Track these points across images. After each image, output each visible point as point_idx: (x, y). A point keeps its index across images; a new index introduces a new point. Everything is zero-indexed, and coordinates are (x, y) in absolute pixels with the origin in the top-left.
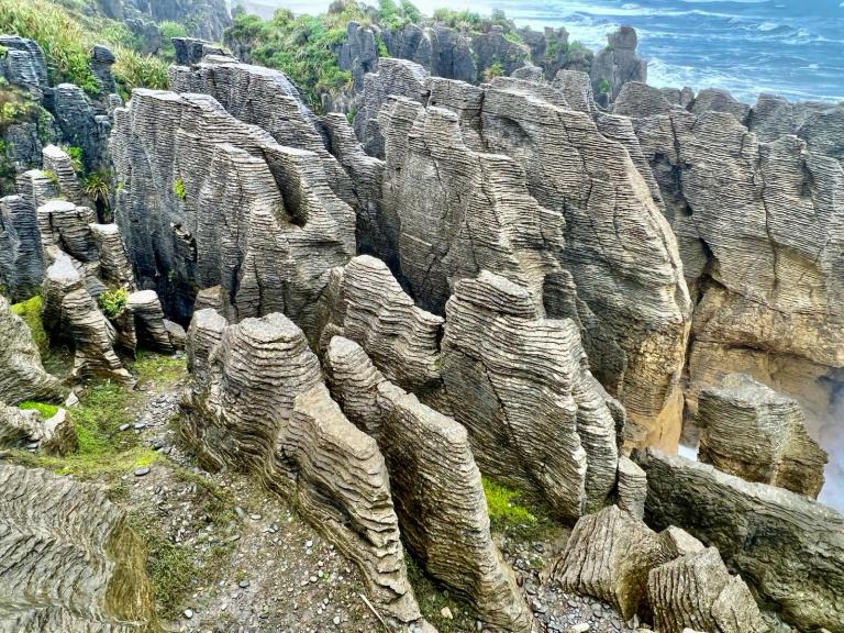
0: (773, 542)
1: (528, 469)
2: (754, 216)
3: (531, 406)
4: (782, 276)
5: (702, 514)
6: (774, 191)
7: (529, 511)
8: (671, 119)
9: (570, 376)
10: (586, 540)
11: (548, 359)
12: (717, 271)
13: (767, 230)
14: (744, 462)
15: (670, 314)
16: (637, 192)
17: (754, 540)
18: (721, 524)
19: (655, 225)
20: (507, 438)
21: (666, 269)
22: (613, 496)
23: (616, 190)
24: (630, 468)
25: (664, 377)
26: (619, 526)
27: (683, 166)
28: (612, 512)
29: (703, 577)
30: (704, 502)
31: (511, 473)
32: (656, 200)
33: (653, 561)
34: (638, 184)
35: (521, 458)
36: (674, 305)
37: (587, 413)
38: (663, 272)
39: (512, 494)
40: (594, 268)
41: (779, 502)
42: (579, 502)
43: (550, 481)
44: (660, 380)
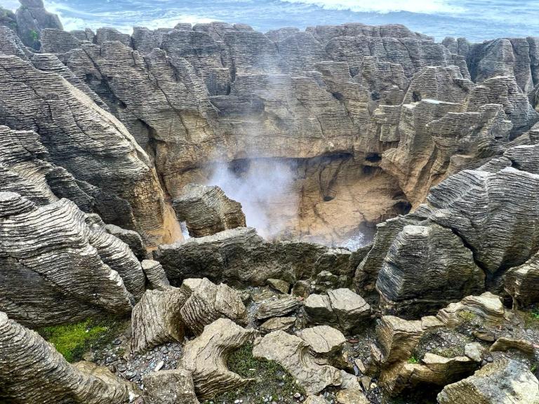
0: (234, 256)
1: (88, 303)
2: (159, 97)
3: (67, 265)
4: (189, 126)
5: (201, 263)
6: (163, 82)
7: (101, 326)
8: (84, 50)
9: (81, 233)
10: (141, 319)
11: (60, 231)
12: (156, 134)
13: (169, 103)
14: (209, 227)
15: (140, 168)
16: (83, 102)
17: (227, 261)
18: (211, 262)
19: (106, 120)
20: (61, 294)
21: (125, 143)
22: (148, 284)
23: (67, 104)
24: (149, 264)
25: (156, 203)
26: (155, 299)
27: (106, 78)
28: (147, 295)
29: (204, 296)
30: (199, 257)
31: (78, 312)
32: (99, 104)
33: (181, 303)
34: (80, 96)
35: (78, 299)
36: (141, 162)
37: (107, 249)
38: (124, 146)
39: (86, 324)
40: (80, 158)
41: (228, 237)
42: (128, 302)
43: (104, 301)
44: (154, 206)
